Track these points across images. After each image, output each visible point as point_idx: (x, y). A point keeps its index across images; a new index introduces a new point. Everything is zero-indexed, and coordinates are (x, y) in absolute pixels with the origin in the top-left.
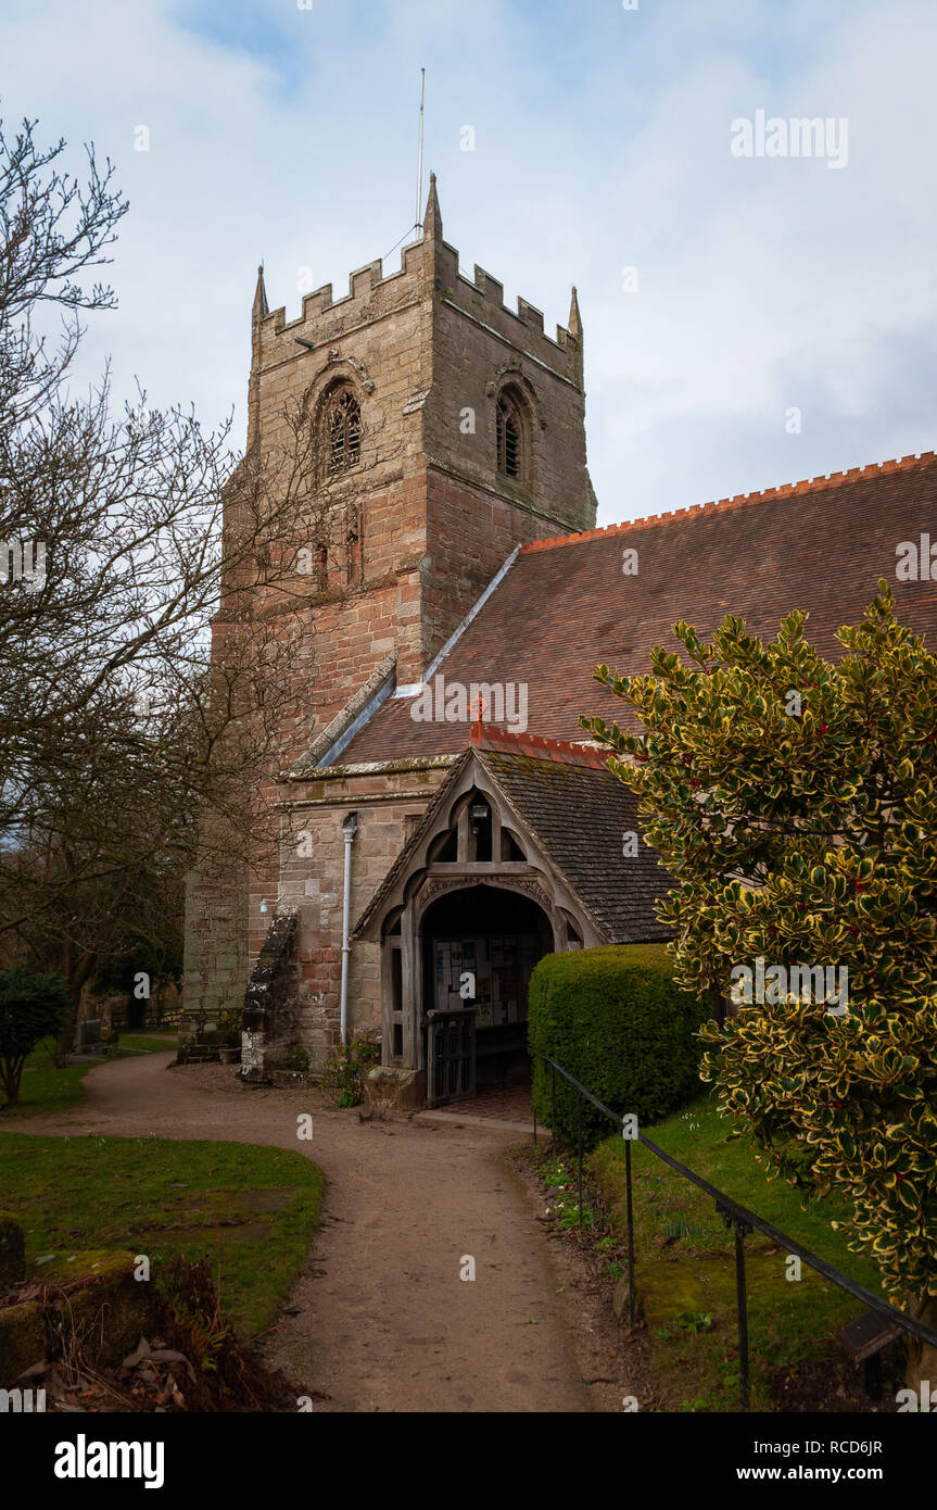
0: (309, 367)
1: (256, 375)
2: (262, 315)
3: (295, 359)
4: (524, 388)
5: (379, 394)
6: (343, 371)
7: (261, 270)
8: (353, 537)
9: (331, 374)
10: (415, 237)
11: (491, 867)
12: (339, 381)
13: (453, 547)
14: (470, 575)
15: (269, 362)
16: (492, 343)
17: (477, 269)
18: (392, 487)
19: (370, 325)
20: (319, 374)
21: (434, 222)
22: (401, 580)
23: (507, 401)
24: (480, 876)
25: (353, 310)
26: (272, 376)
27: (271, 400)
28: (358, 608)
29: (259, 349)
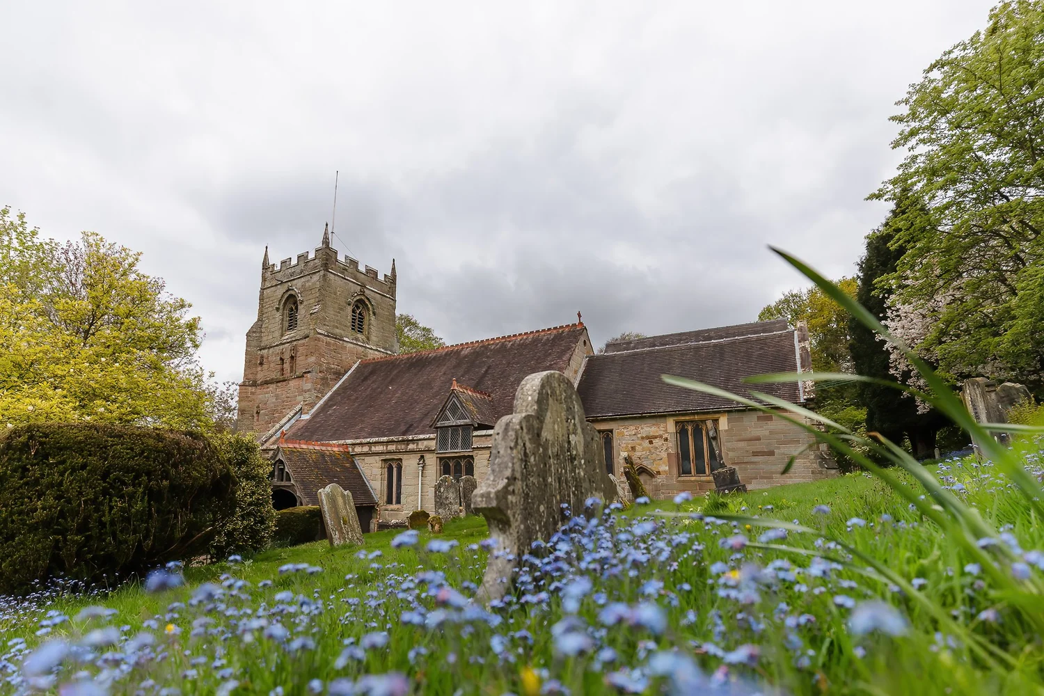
0: (281, 290)
1: (263, 289)
2: (266, 266)
3: (276, 285)
4: (366, 300)
5: (305, 303)
6: (293, 293)
7: (267, 247)
8: (292, 357)
9: (289, 293)
10: (320, 245)
11: (283, 483)
12: (291, 296)
13: (328, 363)
14: (335, 373)
15: (268, 284)
16: (351, 284)
17: (346, 257)
18: (307, 339)
19: (302, 277)
20: (284, 293)
21: (326, 241)
22: (305, 375)
23: (359, 305)
24: (280, 486)
25: (298, 270)
26: (268, 291)
27: (267, 300)
28: (292, 383)
29: (264, 279)
